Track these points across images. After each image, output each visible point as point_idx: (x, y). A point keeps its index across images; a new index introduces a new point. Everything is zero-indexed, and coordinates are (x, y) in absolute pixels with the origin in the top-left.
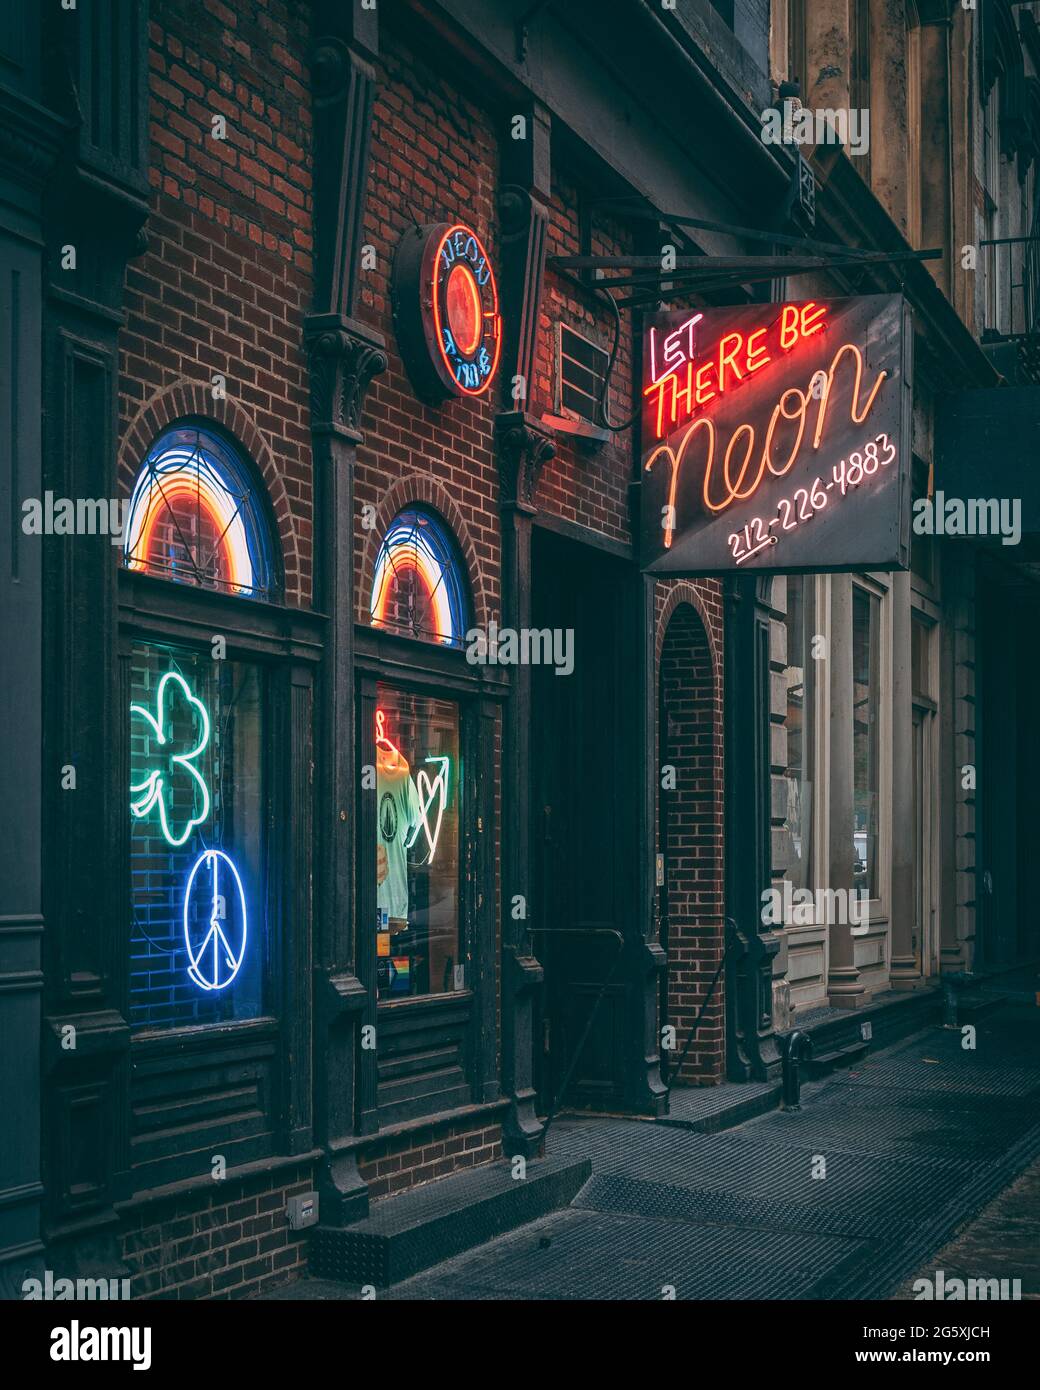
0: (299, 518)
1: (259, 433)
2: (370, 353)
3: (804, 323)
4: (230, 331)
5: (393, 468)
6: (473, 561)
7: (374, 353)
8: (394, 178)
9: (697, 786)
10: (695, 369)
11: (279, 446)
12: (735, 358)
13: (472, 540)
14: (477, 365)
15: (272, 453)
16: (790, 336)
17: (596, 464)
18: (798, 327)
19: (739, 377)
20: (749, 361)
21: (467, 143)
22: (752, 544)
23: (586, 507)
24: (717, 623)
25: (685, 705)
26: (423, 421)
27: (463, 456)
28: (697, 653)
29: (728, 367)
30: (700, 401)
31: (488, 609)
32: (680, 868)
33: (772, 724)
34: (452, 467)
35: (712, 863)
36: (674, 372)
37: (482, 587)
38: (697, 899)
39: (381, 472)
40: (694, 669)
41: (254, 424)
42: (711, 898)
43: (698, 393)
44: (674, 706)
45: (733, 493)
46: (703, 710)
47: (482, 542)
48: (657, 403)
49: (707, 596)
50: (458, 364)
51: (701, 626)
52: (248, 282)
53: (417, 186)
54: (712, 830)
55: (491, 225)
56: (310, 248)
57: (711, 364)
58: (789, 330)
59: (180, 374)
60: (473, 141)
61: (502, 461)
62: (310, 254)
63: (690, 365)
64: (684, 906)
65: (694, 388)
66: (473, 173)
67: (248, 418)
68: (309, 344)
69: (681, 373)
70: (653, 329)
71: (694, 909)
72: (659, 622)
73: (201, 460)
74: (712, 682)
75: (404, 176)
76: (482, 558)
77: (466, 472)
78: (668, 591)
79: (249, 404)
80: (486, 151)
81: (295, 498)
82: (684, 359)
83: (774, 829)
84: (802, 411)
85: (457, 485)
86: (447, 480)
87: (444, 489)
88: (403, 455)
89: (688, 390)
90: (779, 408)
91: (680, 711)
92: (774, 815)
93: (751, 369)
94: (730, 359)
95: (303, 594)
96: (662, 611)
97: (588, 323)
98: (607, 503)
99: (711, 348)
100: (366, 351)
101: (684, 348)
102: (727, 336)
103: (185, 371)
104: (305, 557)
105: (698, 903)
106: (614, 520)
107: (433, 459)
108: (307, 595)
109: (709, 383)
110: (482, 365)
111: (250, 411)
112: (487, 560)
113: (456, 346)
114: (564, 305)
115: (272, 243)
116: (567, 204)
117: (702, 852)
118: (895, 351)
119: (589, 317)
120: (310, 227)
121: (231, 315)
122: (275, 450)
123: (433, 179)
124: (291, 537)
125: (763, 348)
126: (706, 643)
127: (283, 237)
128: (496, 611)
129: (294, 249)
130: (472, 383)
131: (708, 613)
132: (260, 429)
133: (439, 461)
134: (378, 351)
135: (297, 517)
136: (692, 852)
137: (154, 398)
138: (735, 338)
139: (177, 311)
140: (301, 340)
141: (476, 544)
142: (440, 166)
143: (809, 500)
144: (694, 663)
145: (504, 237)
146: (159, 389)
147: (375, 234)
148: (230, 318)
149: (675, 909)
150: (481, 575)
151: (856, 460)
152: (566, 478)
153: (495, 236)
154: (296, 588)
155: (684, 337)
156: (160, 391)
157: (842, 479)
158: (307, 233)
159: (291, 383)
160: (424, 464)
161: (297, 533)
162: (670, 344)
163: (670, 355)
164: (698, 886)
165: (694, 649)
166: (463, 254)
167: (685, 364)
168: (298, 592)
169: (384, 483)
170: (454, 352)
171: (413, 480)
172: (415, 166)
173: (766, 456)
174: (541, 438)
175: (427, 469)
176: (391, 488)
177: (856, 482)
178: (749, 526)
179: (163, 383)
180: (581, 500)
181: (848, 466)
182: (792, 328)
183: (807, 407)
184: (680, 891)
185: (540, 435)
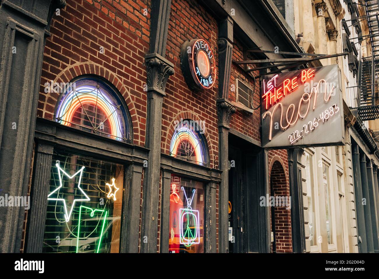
0: (141, 117)
1: (124, 87)
2: (168, 68)
3: (308, 74)
4: (113, 51)
5: (180, 108)
6: (209, 140)
7: (169, 68)
8: (182, 26)
9: (283, 212)
10: (276, 89)
11: (132, 92)
12: (288, 86)
13: (208, 134)
14: (208, 81)
15: (129, 94)
16: (304, 78)
17: (249, 119)
18: (307, 76)
19: (290, 91)
20: (292, 86)
21: (208, 25)
22: (296, 138)
23: (246, 130)
24: (287, 167)
25: (279, 190)
26: (191, 96)
27: (205, 109)
28: (282, 175)
29: (286, 89)
30: (278, 98)
31: (214, 155)
32: (279, 236)
33: (303, 196)
34: (201, 112)
35: (288, 235)
36: (270, 91)
37: (212, 148)
38: (284, 245)
39: (175, 108)
40: (281, 180)
41: (122, 83)
42: (288, 245)
43: (278, 96)
44: (276, 190)
45: (289, 123)
46: (284, 191)
47: (212, 135)
48: (266, 100)
49: (284, 160)
50: (201, 78)
51: (282, 168)
52: (122, 39)
53: (190, 30)
54: (287, 225)
55: (215, 48)
56: (149, 35)
57: (281, 88)
58: (304, 77)
59: (88, 60)
60: (210, 24)
61: (219, 113)
62: (149, 37)
63: (275, 89)
64: (281, 247)
65: (276, 95)
66: (210, 33)
67: (119, 80)
68: (147, 63)
69: (273, 91)
70: (264, 80)
71: (283, 248)
72: (270, 165)
73: (99, 91)
74: (286, 183)
75: (186, 26)
76: (212, 140)
77: (206, 114)
78: (272, 157)
79: (120, 76)
80: (214, 28)
81: (139, 110)
82: (273, 87)
83: (305, 225)
84: (309, 99)
85: (203, 117)
86: (199, 115)
87: (198, 117)
88: (184, 105)
89: (275, 95)
90: (302, 99)
91: (277, 191)
92: (305, 221)
93: (293, 88)
94: (287, 86)
95: (141, 141)
96: (271, 162)
97: (246, 82)
98: (253, 130)
99: (281, 84)
100: (167, 67)
101: (273, 84)
102: (285, 80)
103: (90, 59)
104: (142, 130)
105: (284, 246)
106: (255, 135)
107: (194, 108)
108: (143, 142)
109: (281, 93)
110: (210, 81)
111: (121, 79)
112: (214, 140)
113: (200, 73)
114: (239, 75)
115: (133, 29)
116: (240, 49)
117: (285, 231)
118: (337, 80)
119: (247, 80)
120: (149, 29)
121: (114, 47)
122: (131, 93)
123: (196, 30)
124: (137, 122)
125: (296, 82)
126: (284, 172)
127: (138, 29)
128: (217, 156)
129: (142, 34)
130: (206, 85)
131: (284, 164)
132: (125, 85)
133: (197, 109)
134: (171, 68)
135: (139, 116)
136: (282, 231)
137: (75, 65)
138: (288, 80)
139: (89, 39)
140: (144, 62)
141: (210, 135)
142: (198, 27)
143: (313, 124)
144: (281, 178)
145: (220, 52)
146: (77, 62)
147: (175, 39)
148: (113, 47)
149: (278, 248)
150: (212, 145)
151: (327, 112)
152: (240, 121)
153: (217, 51)
154: (138, 139)
155: (273, 82)
156: (78, 64)
157: (323, 118)
158: (147, 30)
159: (139, 74)
160: (192, 109)
161: (139, 121)
162: (269, 83)
163: (269, 86)
164: (284, 241)
165: (280, 174)
166: (203, 48)
167: (273, 88)
168: (139, 141)
169: (176, 112)
170: (200, 75)
171: (187, 113)
172: (189, 25)
173: (299, 112)
174: (231, 107)
175: (193, 110)
176: (179, 114)
177: (327, 118)
178: (295, 133)
179: (80, 61)
180: (245, 128)
181: (324, 114)
182: (305, 76)
183: (310, 98)
184: (279, 242)
185: (230, 106)
